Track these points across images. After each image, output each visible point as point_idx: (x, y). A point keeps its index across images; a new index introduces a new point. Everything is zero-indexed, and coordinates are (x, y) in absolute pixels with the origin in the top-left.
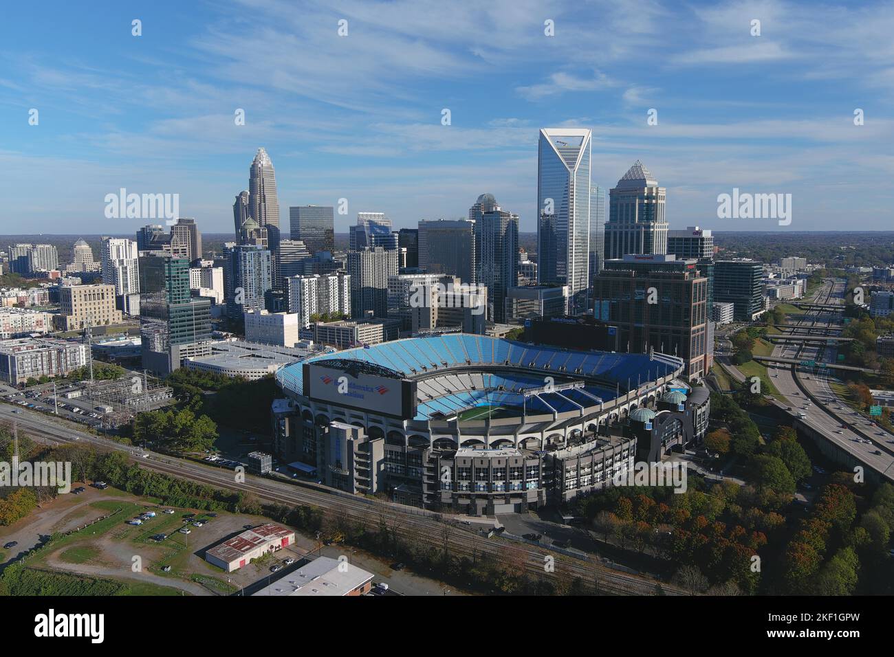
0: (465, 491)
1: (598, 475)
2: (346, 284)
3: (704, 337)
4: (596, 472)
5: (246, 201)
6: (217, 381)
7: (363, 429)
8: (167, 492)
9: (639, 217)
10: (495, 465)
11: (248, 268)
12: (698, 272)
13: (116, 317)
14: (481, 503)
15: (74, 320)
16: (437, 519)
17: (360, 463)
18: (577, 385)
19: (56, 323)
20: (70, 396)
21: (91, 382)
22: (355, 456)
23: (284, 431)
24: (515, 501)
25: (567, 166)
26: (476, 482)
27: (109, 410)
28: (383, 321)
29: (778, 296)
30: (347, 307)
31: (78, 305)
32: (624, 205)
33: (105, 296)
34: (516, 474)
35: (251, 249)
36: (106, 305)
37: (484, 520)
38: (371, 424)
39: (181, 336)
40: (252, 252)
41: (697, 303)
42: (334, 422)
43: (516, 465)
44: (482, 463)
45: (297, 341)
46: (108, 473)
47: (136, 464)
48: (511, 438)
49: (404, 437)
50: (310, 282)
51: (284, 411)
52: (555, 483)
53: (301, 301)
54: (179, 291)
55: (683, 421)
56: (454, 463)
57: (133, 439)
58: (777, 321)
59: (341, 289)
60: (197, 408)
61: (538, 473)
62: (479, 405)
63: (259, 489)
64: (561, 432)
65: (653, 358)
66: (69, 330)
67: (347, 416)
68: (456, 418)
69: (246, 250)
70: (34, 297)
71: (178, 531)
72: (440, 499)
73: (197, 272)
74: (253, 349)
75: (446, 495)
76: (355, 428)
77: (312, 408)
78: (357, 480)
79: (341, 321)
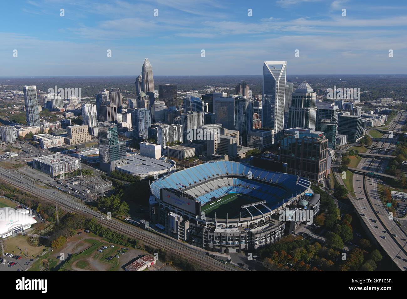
0: (218, 244)
2: (181, 129)
3: (326, 163)
4: (268, 237)
5: (140, 80)
6: (129, 178)
7: (181, 217)
8: (111, 237)
9: (303, 105)
10: (229, 235)
11: (141, 118)
13: (89, 138)
14: (224, 249)
15: (72, 140)
16: (208, 254)
17: (181, 230)
18: (262, 203)
19: (66, 141)
20: (74, 183)
21: (81, 176)
22: (178, 227)
23: (153, 212)
24: (236, 248)
25: (275, 79)
26: (222, 241)
27: (89, 192)
28: (196, 146)
29: (372, 125)
30: (181, 138)
31: (74, 135)
32: (298, 100)
33: (84, 130)
34: (237, 239)
35: (142, 110)
36: (85, 134)
37: (224, 255)
39: (115, 154)
40: (143, 112)
41: (323, 150)
42: (171, 213)
43: (237, 236)
44: (224, 235)
45: (160, 157)
46: (90, 227)
47: (100, 224)
48: (236, 224)
49: (196, 222)
50: (166, 129)
51: (153, 203)
52: (251, 242)
53: (162, 138)
54: (114, 140)
56: (214, 234)
57: (97, 207)
59: (179, 131)
60: (121, 196)
61: (245, 239)
62: (231, 193)
63: (144, 237)
64: (255, 221)
65: (297, 183)
66: (71, 145)
67: (176, 210)
68: (221, 200)
69: (140, 111)
70: (55, 125)
71: (116, 256)
72: (209, 246)
73: (120, 116)
74: (143, 160)
75: (211, 245)
76: (179, 216)
77: (163, 204)
78: (179, 235)
79: (178, 145)
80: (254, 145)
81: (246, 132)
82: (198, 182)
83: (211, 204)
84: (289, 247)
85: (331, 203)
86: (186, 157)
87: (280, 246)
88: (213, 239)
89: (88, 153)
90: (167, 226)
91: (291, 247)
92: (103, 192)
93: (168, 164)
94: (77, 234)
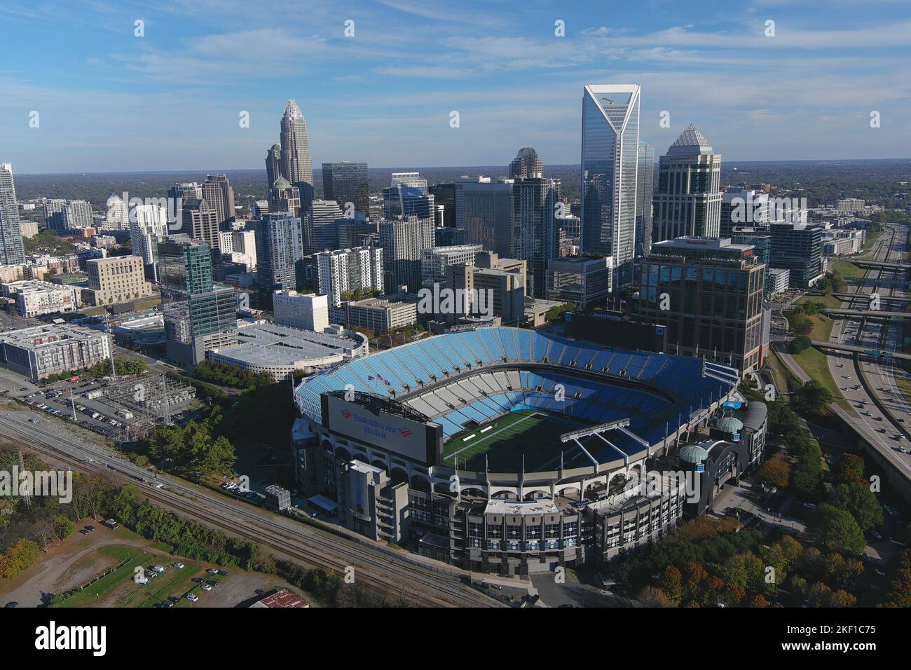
0: (495, 549)
1: (644, 528)
2: (378, 258)
3: (759, 329)
4: (641, 525)
5: (277, 155)
6: (242, 378)
7: (385, 472)
8: (178, 537)
9: (691, 188)
10: (529, 522)
11: (278, 236)
12: (756, 258)
13: (145, 289)
14: (514, 563)
15: (102, 294)
16: (466, 580)
17: (383, 510)
18: (621, 425)
19: (85, 296)
20: (91, 396)
21: (114, 378)
22: (376, 502)
23: (303, 463)
24: (549, 560)
25: (613, 127)
26: (508, 540)
27: (129, 416)
29: (835, 252)
30: (380, 282)
31: (106, 280)
32: (675, 174)
33: (133, 268)
34: (552, 531)
35: (281, 217)
36: (134, 278)
37: (515, 583)
38: (394, 465)
39: (204, 327)
40: (282, 221)
41: (754, 293)
42: (353, 462)
43: (552, 523)
44: (514, 521)
45: (327, 326)
46: (119, 510)
47: (147, 500)
48: (546, 489)
49: (430, 485)
50: (340, 259)
51: (304, 436)
52: (595, 540)
53: (331, 279)
54: (200, 280)
55: (737, 452)
56: (484, 520)
57: (149, 456)
58: (835, 288)
59: (373, 263)
60: (216, 422)
61: (577, 530)
62: (517, 409)
63: (275, 536)
64: (603, 479)
65: (705, 373)
66: (98, 305)
67: (369, 452)
68: (491, 427)
69: (276, 218)
70: (65, 263)
71: (185, 596)
72: (468, 556)
73: (228, 236)
74: (282, 335)
75: (475, 553)
76: (377, 470)
77: (332, 439)
78: (380, 527)
79: (373, 299)
80: (563, 296)
81: (544, 264)
82: (428, 381)
83: (465, 440)
84: (707, 553)
85: (793, 426)
86: (392, 326)
87: (681, 550)
88: (481, 534)
89: (140, 323)
90: (344, 502)
91: (714, 551)
92: (167, 415)
93: (347, 341)
94: (80, 531)
